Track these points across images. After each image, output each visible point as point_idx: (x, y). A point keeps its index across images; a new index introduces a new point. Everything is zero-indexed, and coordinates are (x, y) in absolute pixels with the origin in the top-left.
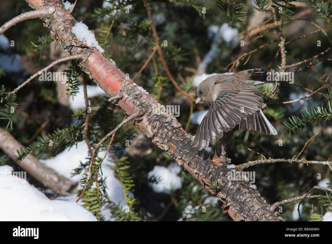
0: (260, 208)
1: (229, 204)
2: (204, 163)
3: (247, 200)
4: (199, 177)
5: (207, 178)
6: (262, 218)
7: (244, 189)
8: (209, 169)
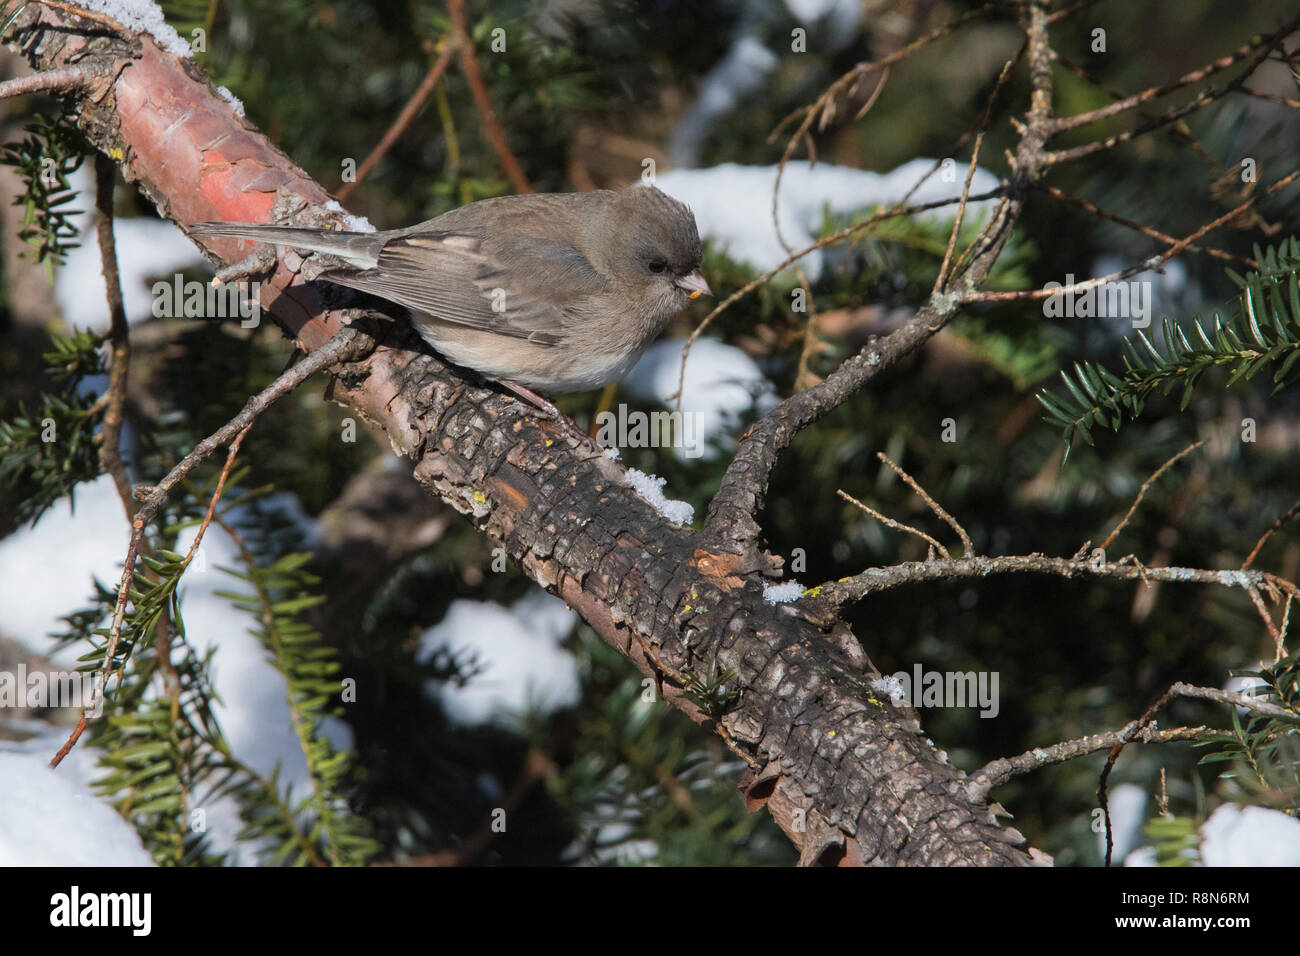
0: (919, 787)
1: (772, 770)
2: (657, 577)
3: (860, 752)
4: (636, 644)
5: (672, 647)
6: (929, 833)
7: (843, 698)
8: (678, 605)
